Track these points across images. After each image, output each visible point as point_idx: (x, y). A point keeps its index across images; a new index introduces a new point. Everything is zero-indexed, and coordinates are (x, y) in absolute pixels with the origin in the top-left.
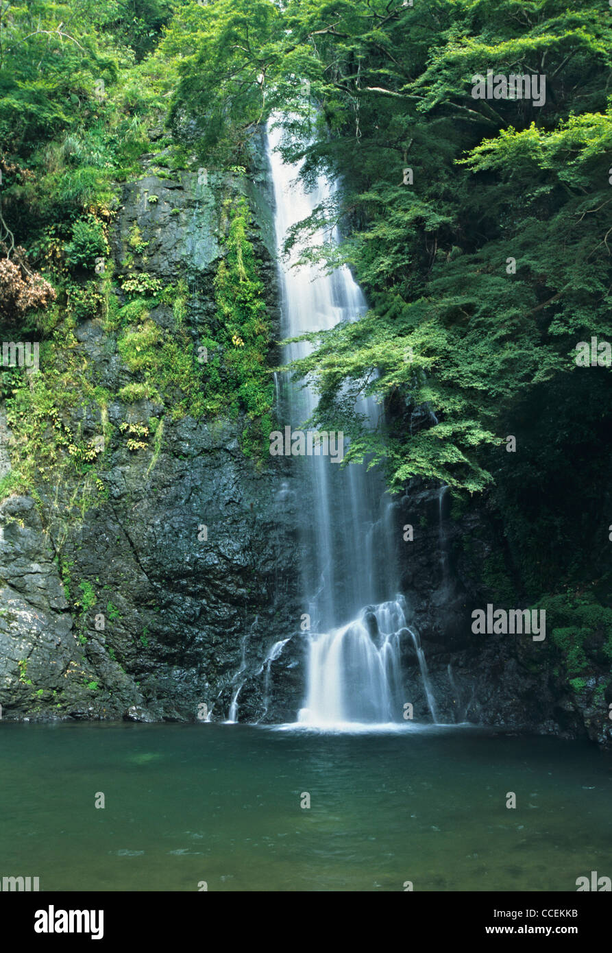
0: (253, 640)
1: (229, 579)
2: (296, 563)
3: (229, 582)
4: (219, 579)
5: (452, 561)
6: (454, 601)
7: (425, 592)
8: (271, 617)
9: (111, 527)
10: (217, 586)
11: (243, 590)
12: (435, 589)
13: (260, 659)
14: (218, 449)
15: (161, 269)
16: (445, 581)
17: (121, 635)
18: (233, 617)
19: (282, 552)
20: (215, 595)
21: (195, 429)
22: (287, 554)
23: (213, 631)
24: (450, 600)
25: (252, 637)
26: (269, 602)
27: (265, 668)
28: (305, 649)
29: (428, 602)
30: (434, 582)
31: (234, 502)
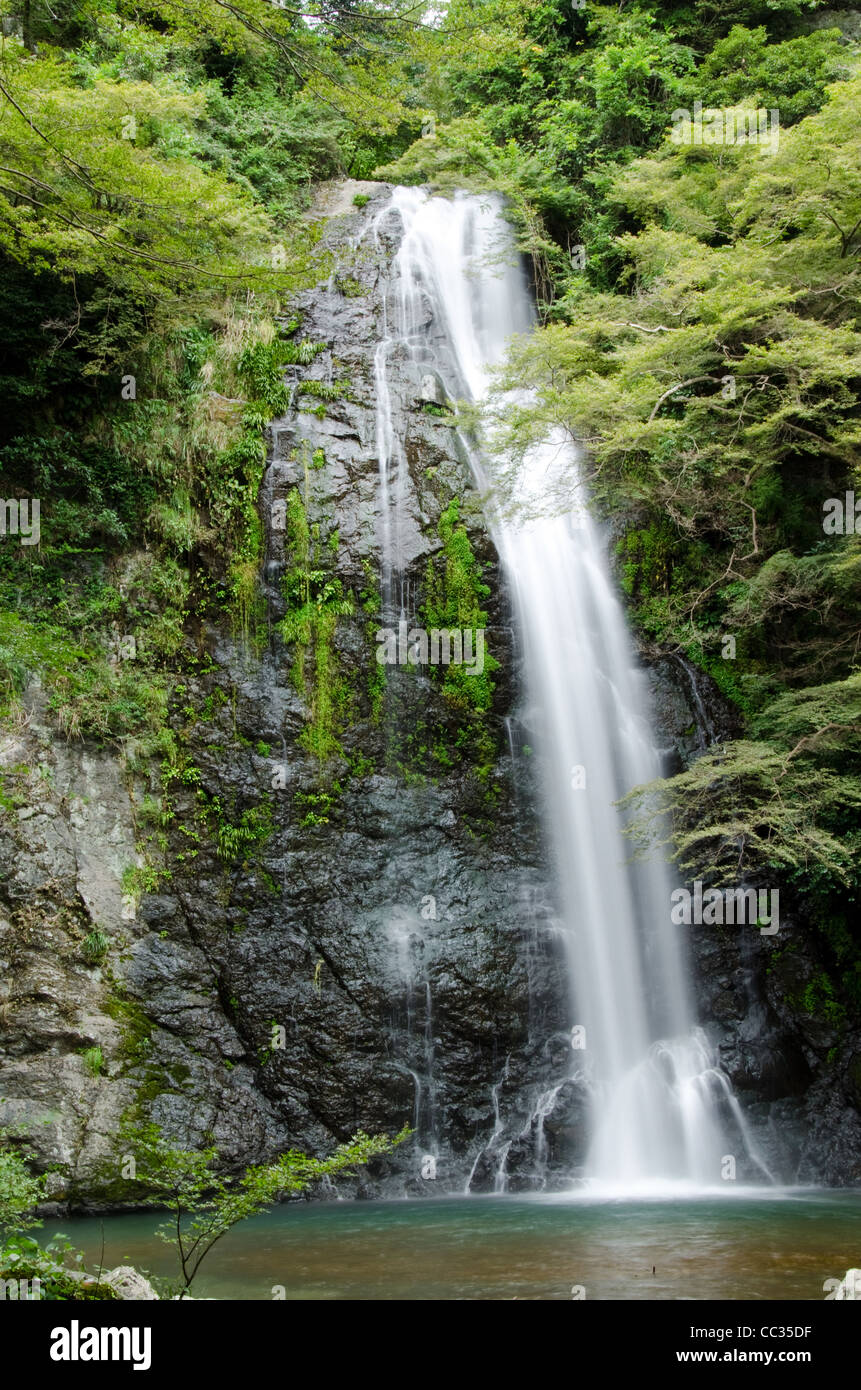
0: (506, 1091)
1: (472, 1008)
2: (554, 985)
3: (471, 1013)
4: (459, 1009)
5: (760, 983)
6: (767, 1036)
7: (729, 1023)
8: (526, 1059)
9: (294, 939)
10: (455, 1019)
11: (488, 1024)
12: (742, 1019)
13: (524, 1116)
14: (426, 827)
15: (340, 566)
16: (752, 1008)
17: (333, 1090)
18: (477, 1061)
19: (536, 971)
20: (453, 1030)
21: (393, 797)
22: (543, 973)
23: (452, 1080)
24: (762, 1033)
25: (504, 1086)
26: (522, 1039)
27: (534, 1125)
28: (584, 1099)
29: (734, 1037)
30: (739, 1010)
31: (459, 901)
